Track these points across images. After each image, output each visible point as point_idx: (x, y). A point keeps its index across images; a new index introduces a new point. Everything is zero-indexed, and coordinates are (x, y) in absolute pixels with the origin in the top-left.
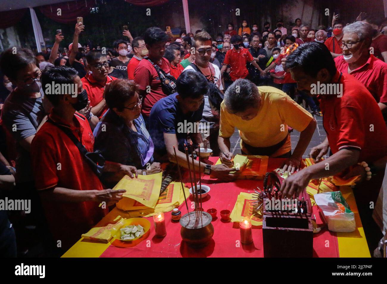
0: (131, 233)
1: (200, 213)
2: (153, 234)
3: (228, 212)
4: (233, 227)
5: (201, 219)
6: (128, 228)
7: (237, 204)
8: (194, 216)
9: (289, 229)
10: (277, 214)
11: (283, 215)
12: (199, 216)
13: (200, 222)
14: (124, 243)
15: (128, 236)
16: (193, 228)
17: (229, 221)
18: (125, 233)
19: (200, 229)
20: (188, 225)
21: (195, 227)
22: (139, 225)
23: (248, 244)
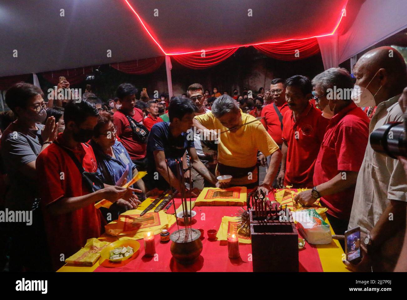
0: (120, 254)
1: (189, 230)
2: (143, 253)
3: (215, 232)
4: (220, 245)
5: (190, 235)
6: (117, 250)
7: (222, 225)
8: (183, 233)
9: (276, 233)
10: (264, 222)
11: (268, 222)
12: (188, 232)
13: (190, 237)
14: (114, 264)
15: (118, 257)
16: (184, 242)
17: (216, 240)
18: (114, 254)
19: (190, 242)
20: (178, 240)
21: (185, 241)
22: (129, 247)
23: (235, 258)
